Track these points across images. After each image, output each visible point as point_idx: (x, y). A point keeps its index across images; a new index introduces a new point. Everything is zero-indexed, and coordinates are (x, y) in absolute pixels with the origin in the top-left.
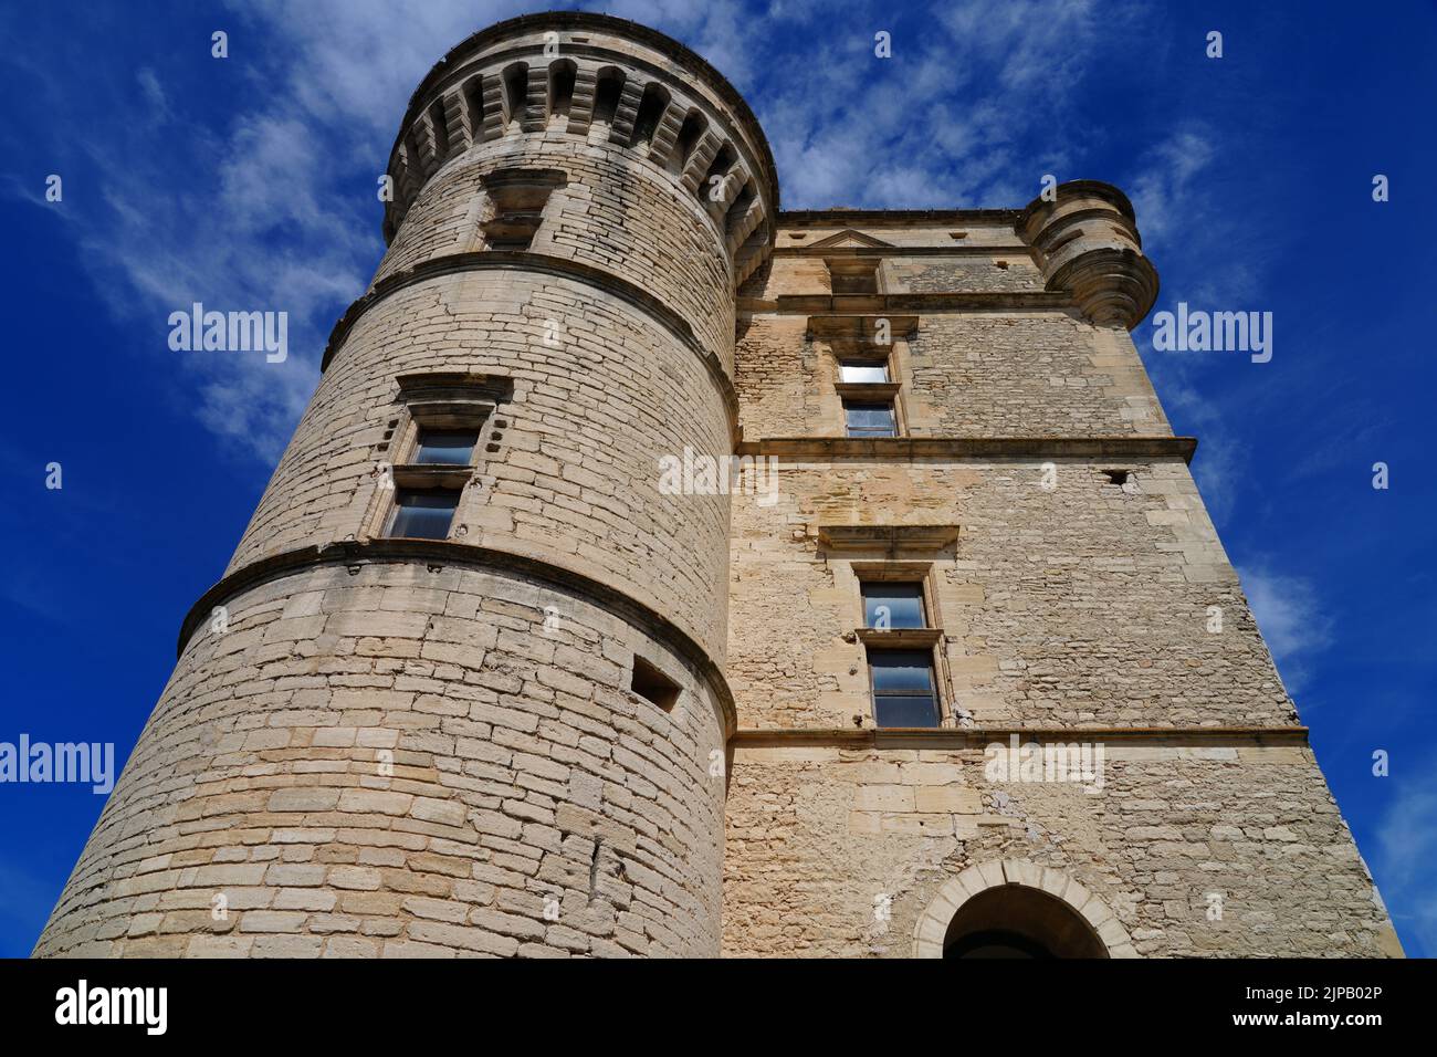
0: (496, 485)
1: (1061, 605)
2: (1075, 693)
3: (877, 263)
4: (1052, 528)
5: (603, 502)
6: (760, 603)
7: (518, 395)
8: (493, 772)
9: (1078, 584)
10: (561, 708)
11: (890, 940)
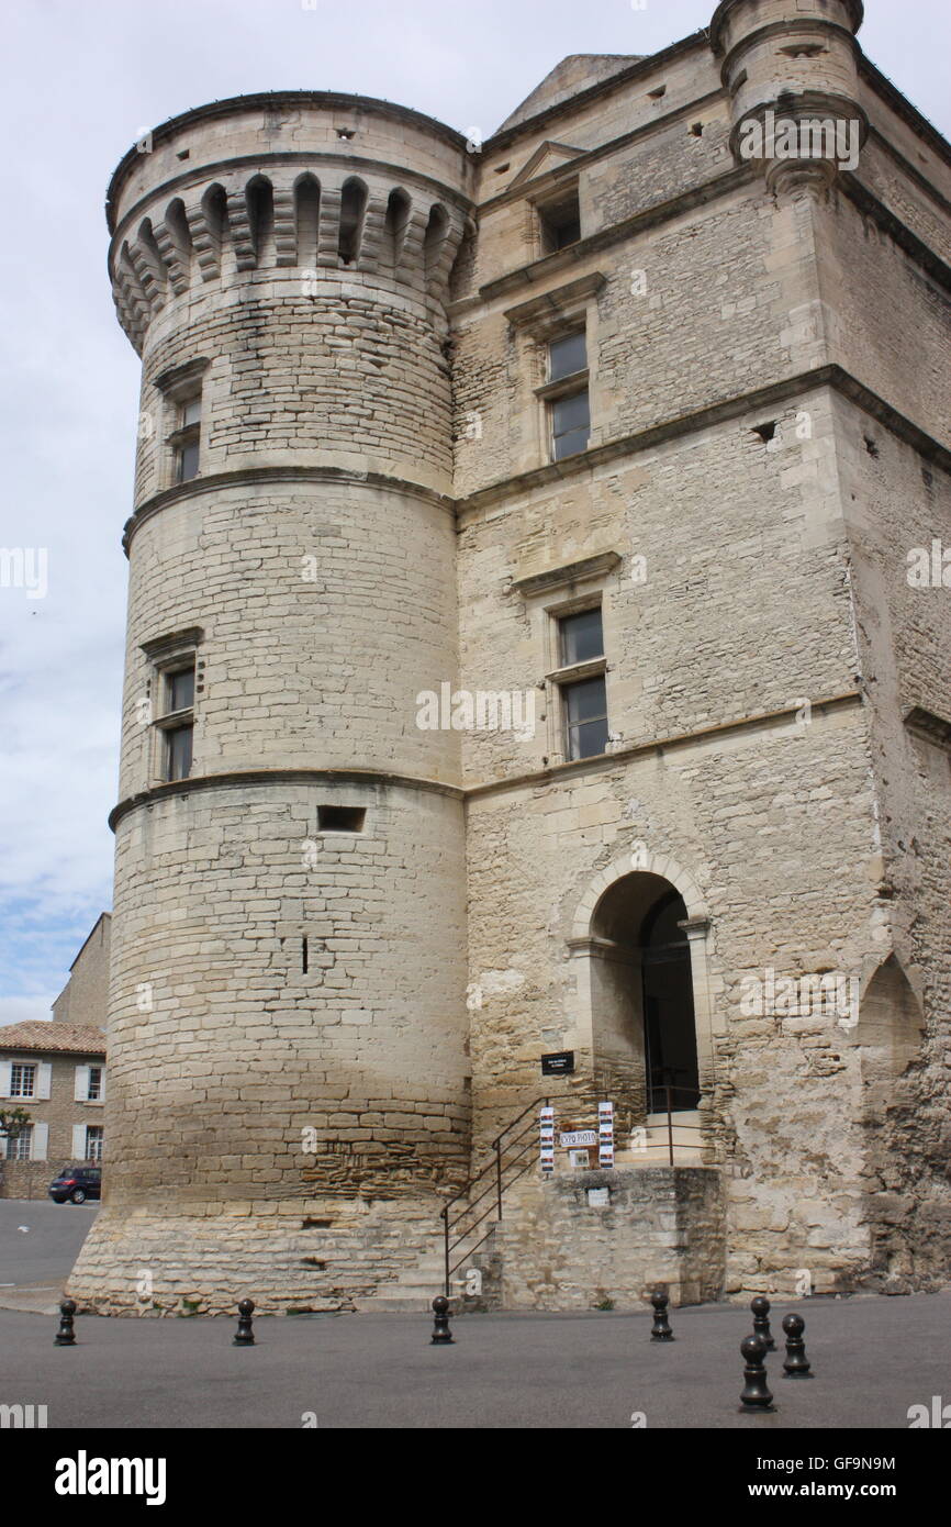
0: (207, 719)
1: (697, 606)
2: (694, 698)
3: (575, 179)
4: (700, 519)
5: (278, 699)
6: (481, 669)
7: (208, 635)
8: (235, 918)
9: (712, 579)
10: (269, 866)
11: (560, 926)
